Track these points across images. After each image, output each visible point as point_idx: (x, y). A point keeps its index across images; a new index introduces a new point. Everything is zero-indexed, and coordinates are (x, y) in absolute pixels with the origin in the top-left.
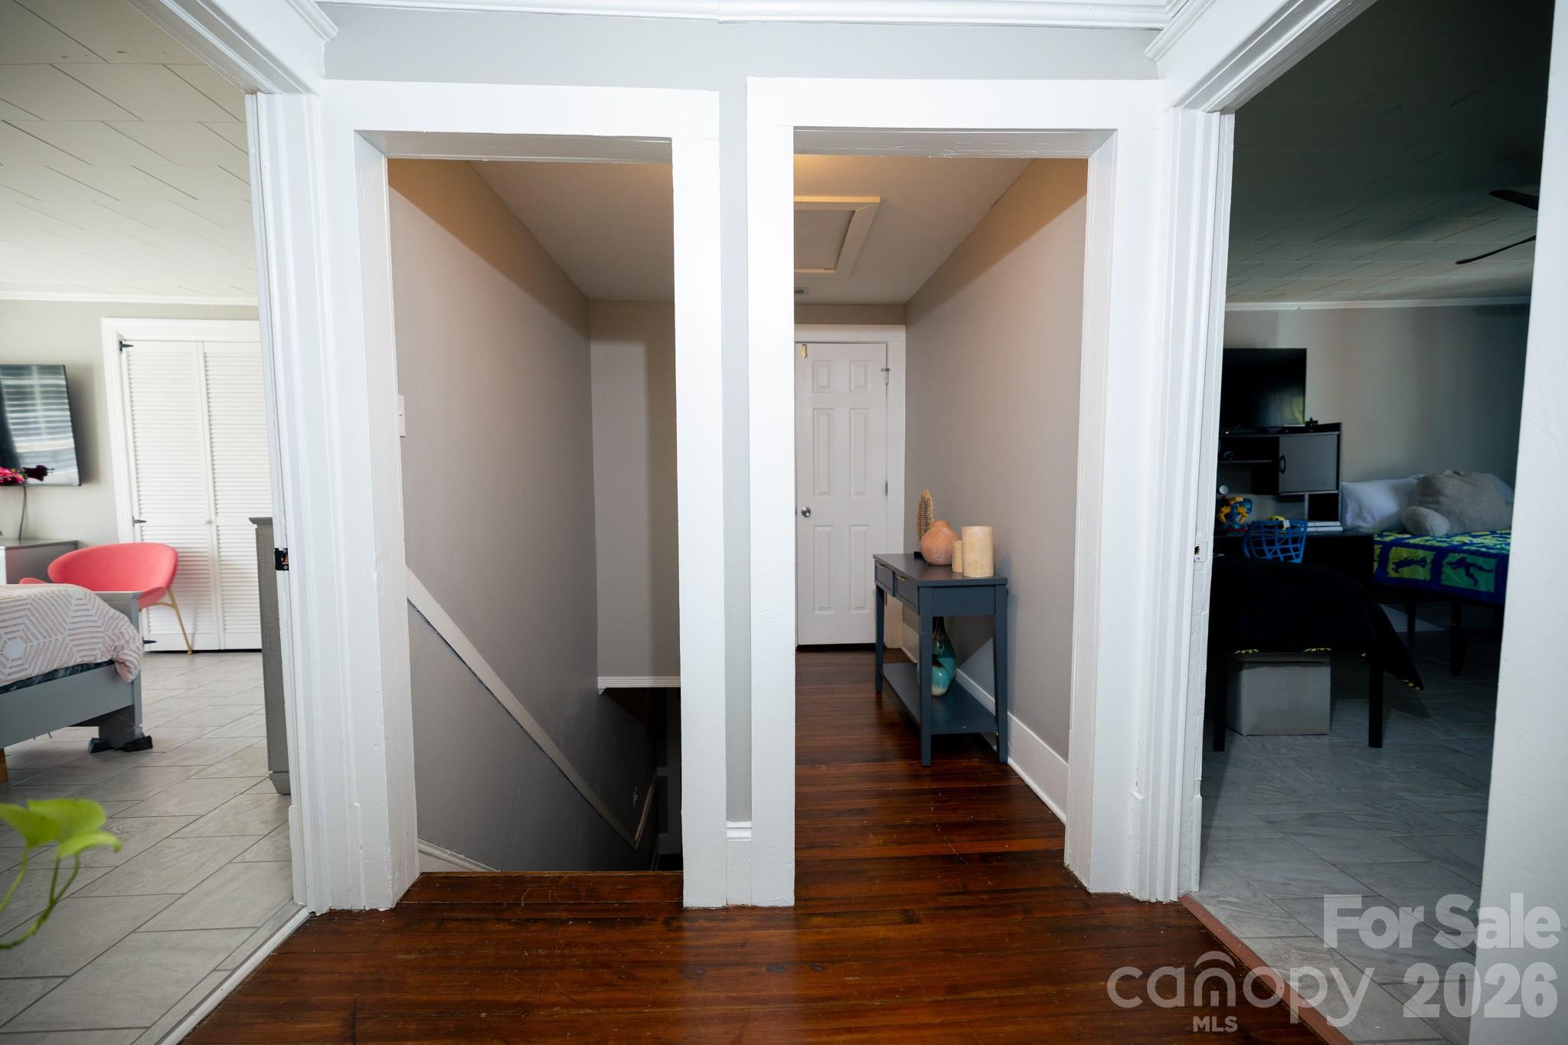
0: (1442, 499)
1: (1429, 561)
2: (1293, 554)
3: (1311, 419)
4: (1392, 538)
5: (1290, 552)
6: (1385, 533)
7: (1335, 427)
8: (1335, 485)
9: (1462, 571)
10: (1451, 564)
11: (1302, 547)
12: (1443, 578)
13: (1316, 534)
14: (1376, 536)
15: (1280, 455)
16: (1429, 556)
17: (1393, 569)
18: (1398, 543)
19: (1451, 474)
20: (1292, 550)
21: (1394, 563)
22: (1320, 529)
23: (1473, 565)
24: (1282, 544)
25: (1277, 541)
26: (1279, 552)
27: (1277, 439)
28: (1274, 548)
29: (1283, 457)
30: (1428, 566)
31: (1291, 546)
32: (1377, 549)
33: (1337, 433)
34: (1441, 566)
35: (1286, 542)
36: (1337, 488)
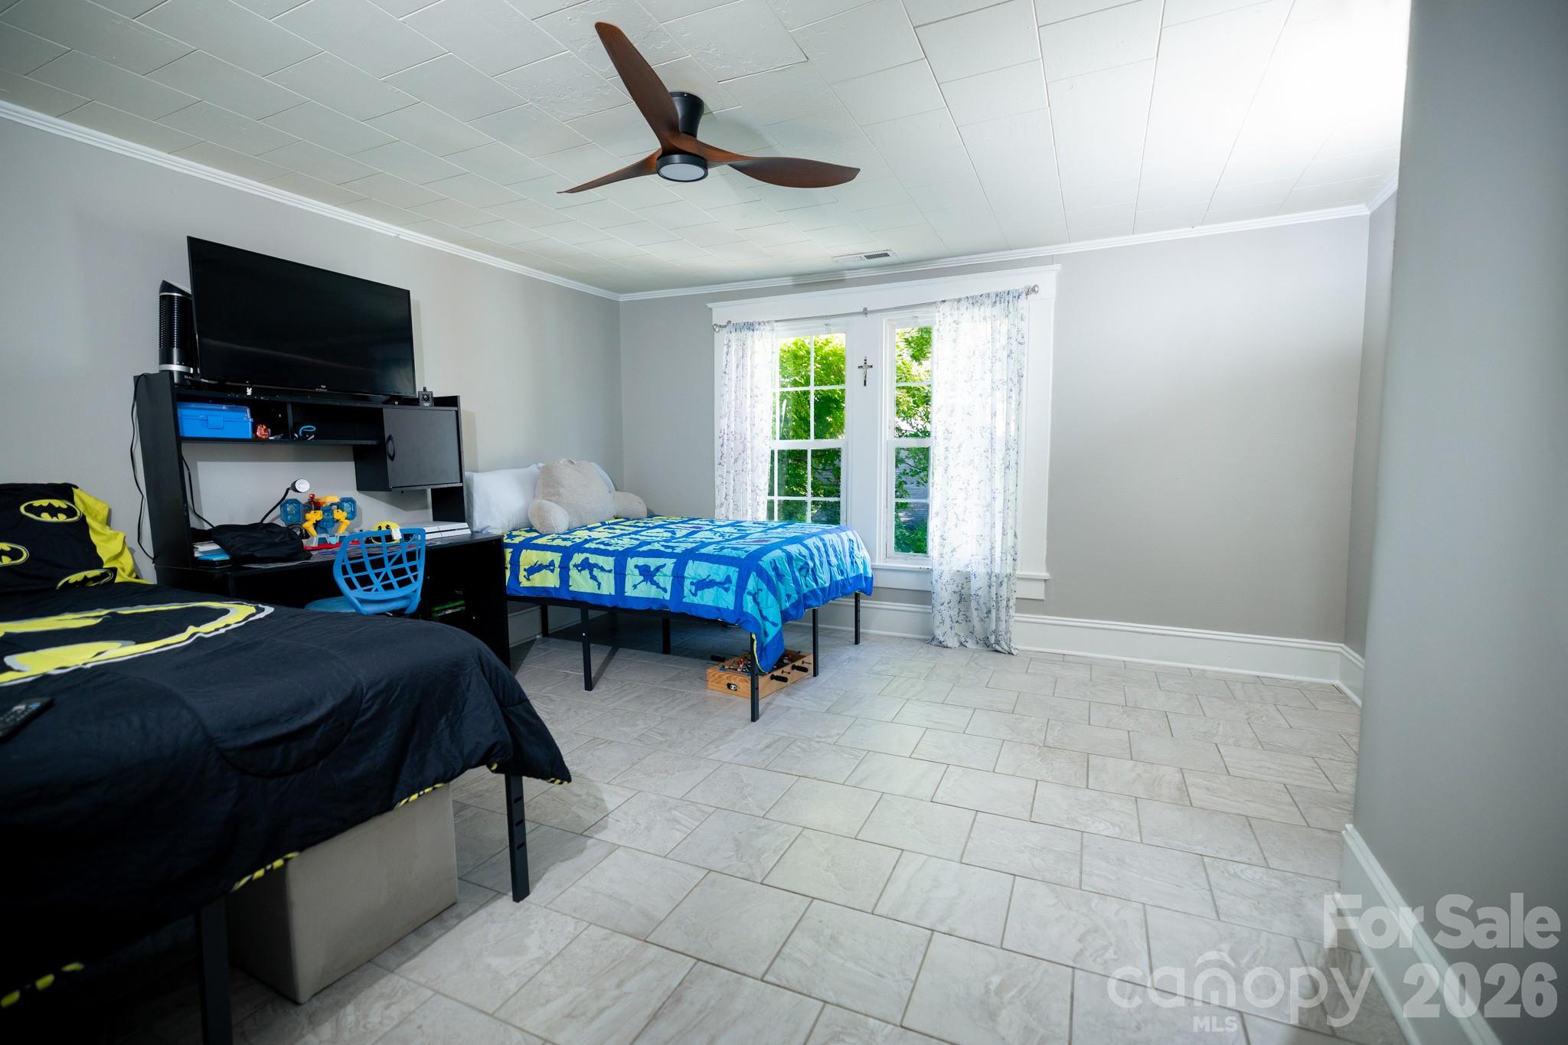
0: (562, 490)
1: (557, 564)
2: (410, 575)
3: (425, 389)
4: (521, 539)
5: (406, 574)
6: (514, 533)
7: (452, 401)
8: (459, 477)
9: (586, 572)
10: (575, 566)
11: (421, 563)
12: (570, 584)
13: (439, 543)
14: (506, 537)
15: (387, 436)
16: (556, 557)
17: (525, 576)
18: (528, 544)
19: (566, 462)
20: (408, 571)
21: (525, 570)
22: (445, 534)
23: (596, 566)
24: (394, 564)
25: (386, 560)
26: (391, 575)
27: (381, 410)
28: (383, 571)
29: (390, 438)
30: (557, 570)
31: (406, 565)
32: (508, 553)
33: (456, 409)
34: (568, 569)
35: (400, 561)
36: (461, 481)
